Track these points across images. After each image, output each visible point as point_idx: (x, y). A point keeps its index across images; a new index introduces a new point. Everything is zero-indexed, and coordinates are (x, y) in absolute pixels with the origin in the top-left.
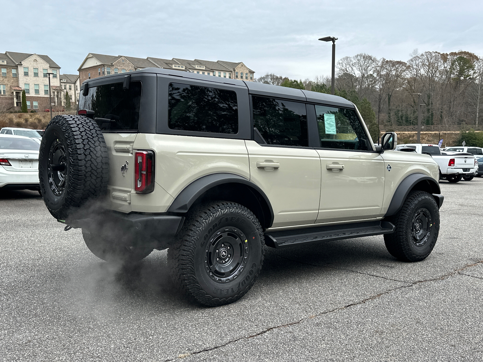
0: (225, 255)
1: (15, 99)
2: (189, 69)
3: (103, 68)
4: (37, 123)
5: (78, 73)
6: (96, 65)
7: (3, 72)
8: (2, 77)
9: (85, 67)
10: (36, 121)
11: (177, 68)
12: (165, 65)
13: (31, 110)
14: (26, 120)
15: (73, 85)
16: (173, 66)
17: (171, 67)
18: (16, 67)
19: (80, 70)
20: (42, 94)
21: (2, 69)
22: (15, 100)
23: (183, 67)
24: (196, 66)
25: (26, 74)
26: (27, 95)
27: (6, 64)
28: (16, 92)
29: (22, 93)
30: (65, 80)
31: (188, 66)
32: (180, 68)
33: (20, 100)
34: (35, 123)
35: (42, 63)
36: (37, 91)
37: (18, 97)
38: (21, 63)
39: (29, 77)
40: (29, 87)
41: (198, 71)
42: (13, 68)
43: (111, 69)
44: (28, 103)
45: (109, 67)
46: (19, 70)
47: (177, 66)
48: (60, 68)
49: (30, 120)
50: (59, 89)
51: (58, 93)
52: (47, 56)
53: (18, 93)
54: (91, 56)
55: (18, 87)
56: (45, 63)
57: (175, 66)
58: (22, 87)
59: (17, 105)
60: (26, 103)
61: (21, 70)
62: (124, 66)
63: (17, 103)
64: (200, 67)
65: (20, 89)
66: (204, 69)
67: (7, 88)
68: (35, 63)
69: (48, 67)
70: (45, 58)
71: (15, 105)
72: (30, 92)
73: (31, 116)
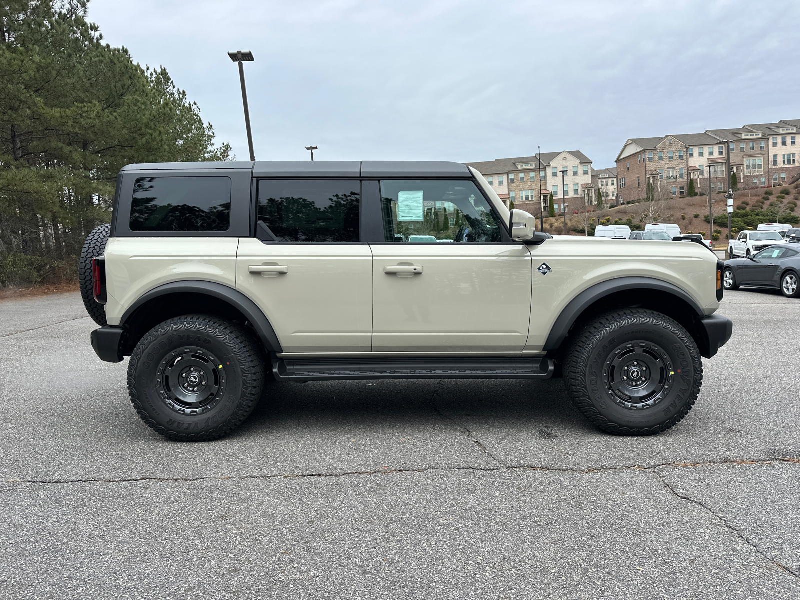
0: (196, 382)
1: (542, 203)
2: (769, 135)
3: (644, 154)
4: (562, 228)
5: (615, 165)
6: (636, 152)
7: (531, 176)
8: (531, 182)
9: (624, 156)
10: (562, 225)
11: (749, 137)
12: (732, 136)
13: (559, 214)
14: (552, 226)
15: (615, 180)
16: (743, 135)
17: (740, 138)
18: (545, 169)
19: (618, 161)
20: (571, 195)
21: (531, 174)
22: (543, 205)
23: (759, 135)
24: (781, 130)
25: (555, 175)
26: (554, 198)
27: (534, 167)
28: (544, 196)
29: (549, 196)
30: (607, 176)
31: (768, 132)
32: (755, 137)
33: (548, 205)
34: (560, 227)
35: (571, 160)
36: (565, 192)
37: (545, 201)
38: (549, 163)
39: (557, 178)
40: (558, 189)
41: (784, 136)
42: (531, 172)
43: (654, 154)
44: (556, 207)
45: (652, 152)
46: (547, 172)
47: (749, 134)
48: (592, 162)
49: (556, 224)
50: (590, 187)
51: (589, 191)
52: (579, 151)
53: (545, 197)
54: (631, 142)
55: (546, 190)
56: (575, 159)
57: (745, 136)
58: (551, 189)
59: (545, 209)
60: (553, 207)
61: (550, 172)
62: (671, 147)
63: (545, 208)
64: (787, 130)
65: (548, 192)
66: (795, 131)
67: (535, 193)
68: (565, 161)
69: (579, 164)
70: (577, 154)
71: (543, 210)
72: (559, 194)
73: (557, 220)
